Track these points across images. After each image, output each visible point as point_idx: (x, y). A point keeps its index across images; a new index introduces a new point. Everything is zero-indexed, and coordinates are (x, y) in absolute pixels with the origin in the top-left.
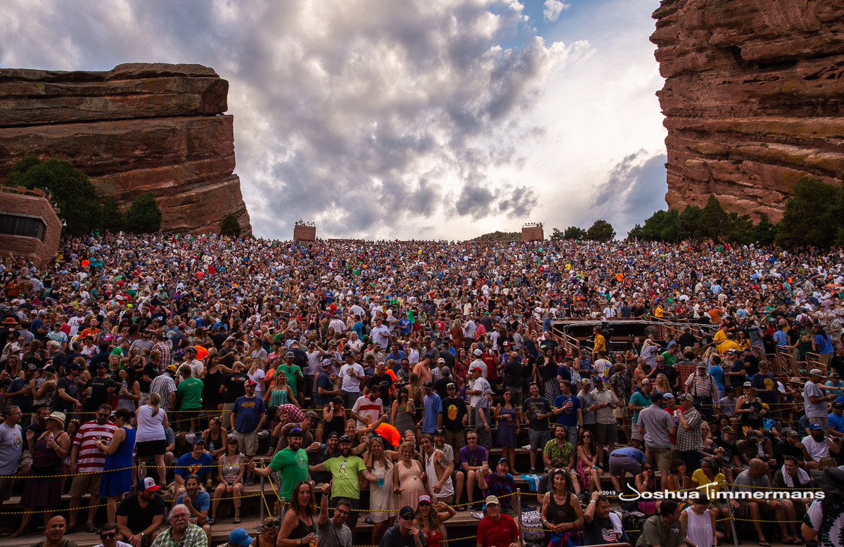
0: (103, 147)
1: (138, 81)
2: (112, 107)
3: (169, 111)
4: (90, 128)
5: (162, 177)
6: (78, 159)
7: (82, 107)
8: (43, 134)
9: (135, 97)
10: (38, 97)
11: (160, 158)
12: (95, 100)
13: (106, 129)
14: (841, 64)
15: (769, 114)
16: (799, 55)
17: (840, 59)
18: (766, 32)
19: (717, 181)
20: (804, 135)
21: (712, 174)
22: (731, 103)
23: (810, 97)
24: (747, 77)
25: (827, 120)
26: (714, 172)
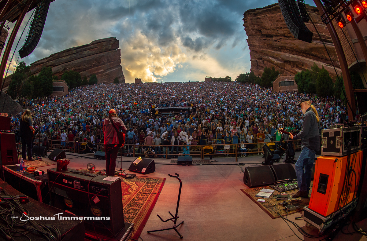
0: (86, 63)
1: (96, 45)
2: (89, 53)
3: (103, 51)
4: (84, 59)
5: (100, 69)
6: (80, 67)
7: (83, 54)
8: (73, 63)
9: (95, 49)
10: (74, 53)
11: (100, 64)
12: (86, 51)
13: (87, 58)
14: (281, 39)
15: (269, 49)
16: (273, 35)
17: (280, 37)
18: (266, 28)
19: (259, 66)
20: (275, 56)
21: (258, 64)
22: (261, 45)
23: (276, 46)
24: (264, 38)
25: (279, 52)
26: (259, 63)
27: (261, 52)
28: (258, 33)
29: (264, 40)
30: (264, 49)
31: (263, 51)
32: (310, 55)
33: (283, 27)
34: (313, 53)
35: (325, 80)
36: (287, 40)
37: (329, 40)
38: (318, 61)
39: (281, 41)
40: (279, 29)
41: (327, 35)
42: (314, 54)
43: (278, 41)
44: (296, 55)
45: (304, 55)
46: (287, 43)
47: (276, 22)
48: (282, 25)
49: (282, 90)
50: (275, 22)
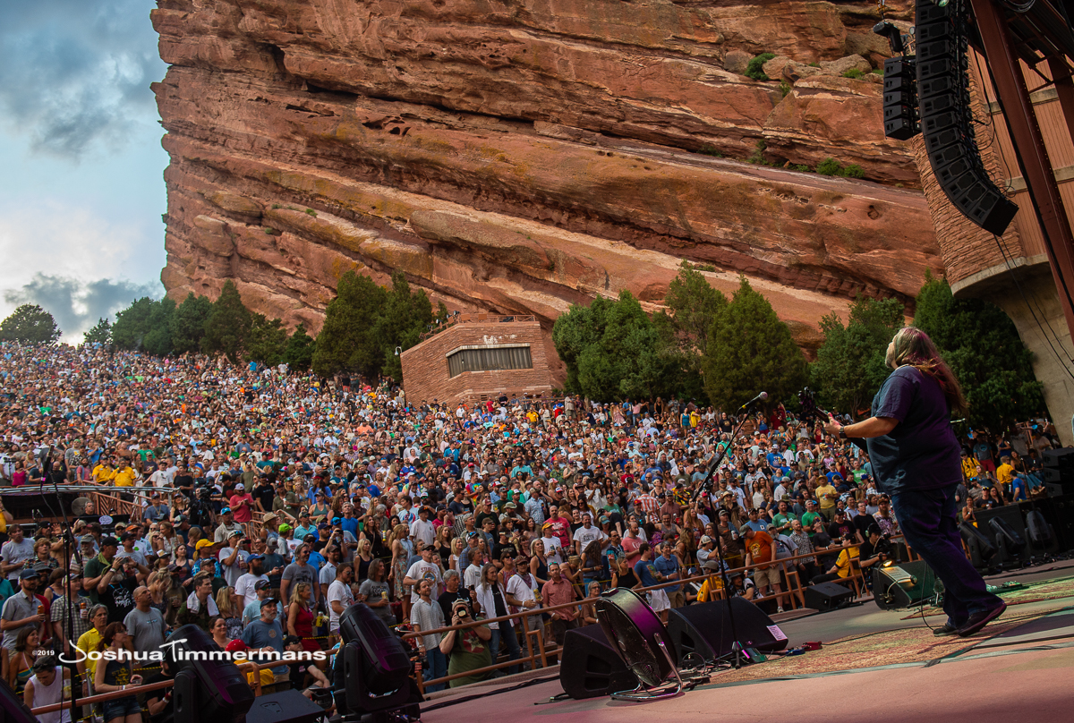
14: (407, 116)
15: (320, 167)
16: (358, 88)
17: (407, 109)
18: (318, 39)
19: (244, 258)
20: (361, 207)
21: (235, 246)
22: (268, 135)
23: (371, 154)
24: (292, 100)
25: (389, 192)
26: (240, 243)
27: (266, 181)
28: (258, 63)
29: (290, 107)
30: (286, 162)
31: (280, 172)
32: (589, 218)
33: (444, 52)
34: (615, 208)
35: (761, 336)
36: (450, 127)
37: (715, 140)
38: (639, 248)
39: (414, 133)
40: (413, 60)
41: (707, 120)
42: (620, 214)
43: (389, 128)
44: (503, 212)
45: (555, 215)
46: (451, 148)
47: (404, 14)
48: (441, 41)
49: (469, 392)
50: (396, 17)
